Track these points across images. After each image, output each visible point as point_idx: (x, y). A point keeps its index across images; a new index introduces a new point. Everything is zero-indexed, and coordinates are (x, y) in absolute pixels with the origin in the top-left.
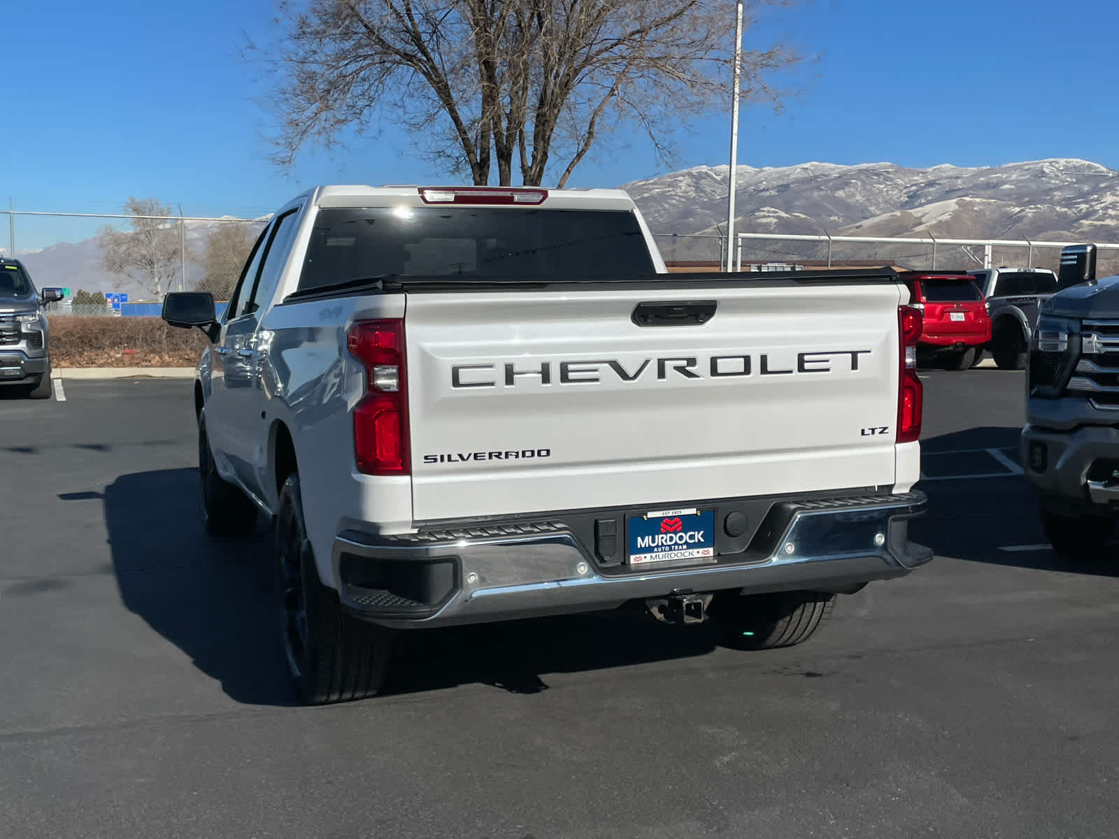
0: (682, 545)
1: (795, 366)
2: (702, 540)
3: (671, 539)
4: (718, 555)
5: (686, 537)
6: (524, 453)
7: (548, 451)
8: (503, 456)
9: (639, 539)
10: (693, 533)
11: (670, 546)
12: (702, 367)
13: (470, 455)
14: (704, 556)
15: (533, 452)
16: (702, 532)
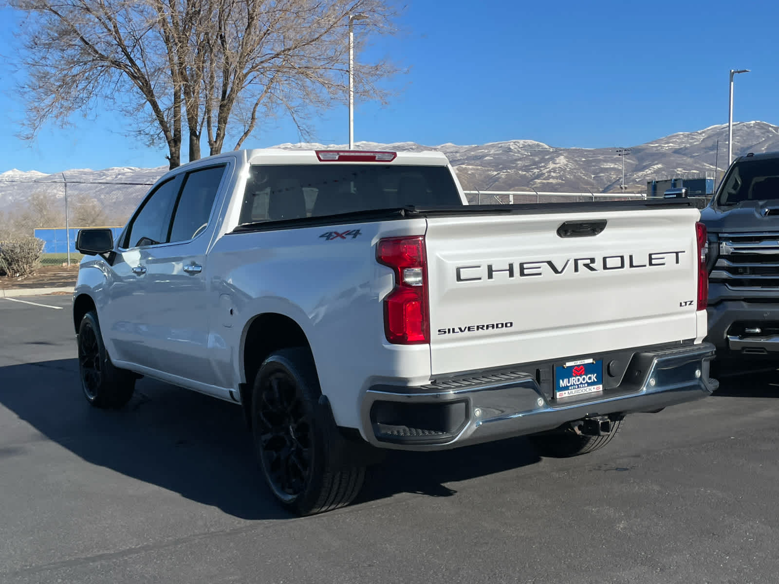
0: (584, 384)
1: (647, 263)
2: (596, 380)
3: (579, 379)
4: (604, 390)
5: (587, 379)
6: (497, 325)
7: (511, 324)
9: (561, 381)
10: (590, 376)
11: (578, 385)
12: (598, 264)
14: (598, 390)
15: (502, 324)
16: (595, 375)
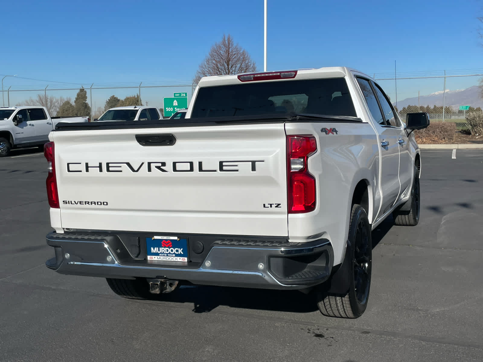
0: (173, 254)
1: (217, 168)
2: (182, 253)
3: (167, 250)
4: (189, 262)
5: (174, 251)
6: (98, 203)
7: (107, 203)
8: (90, 203)
9: (152, 248)
10: (177, 249)
11: (167, 254)
12: (169, 167)
13: (78, 202)
14: (183, 261)
15: (101, 203)
16: (182, 249)
